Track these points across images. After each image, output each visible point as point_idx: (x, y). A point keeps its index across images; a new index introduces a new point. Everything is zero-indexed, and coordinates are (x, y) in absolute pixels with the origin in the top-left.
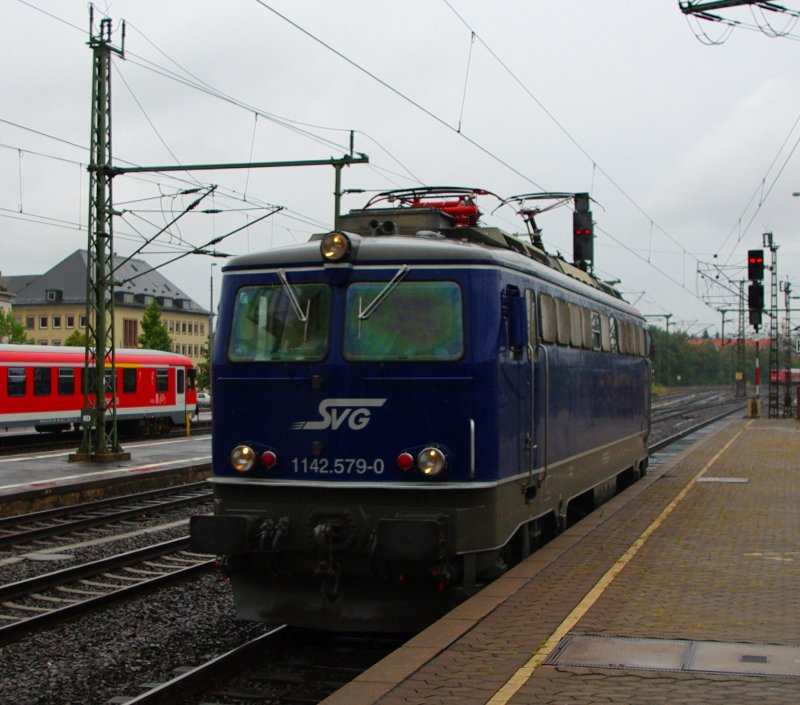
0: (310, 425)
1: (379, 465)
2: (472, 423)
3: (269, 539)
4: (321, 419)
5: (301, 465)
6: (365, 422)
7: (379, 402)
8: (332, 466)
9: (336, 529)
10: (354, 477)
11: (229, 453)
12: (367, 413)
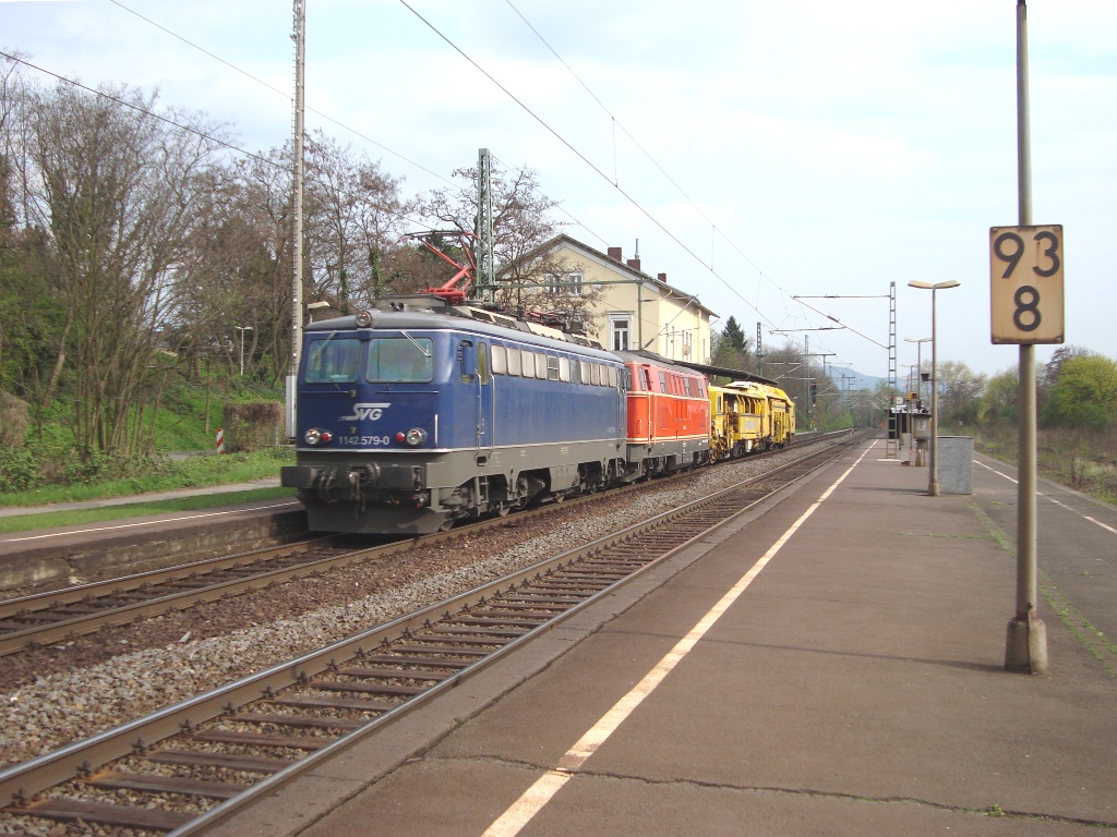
0: (349, 418)
1: (386, 440)
2: (436, 417)
3: (325, 481)
4: (354, 414)
5: (344, 440)
6: (379, 416)
7: (386, 405)
8: (360, 441)
9: (362, 475)
10: (373, 446)
11: (304, 433)
12: (380, 411)
